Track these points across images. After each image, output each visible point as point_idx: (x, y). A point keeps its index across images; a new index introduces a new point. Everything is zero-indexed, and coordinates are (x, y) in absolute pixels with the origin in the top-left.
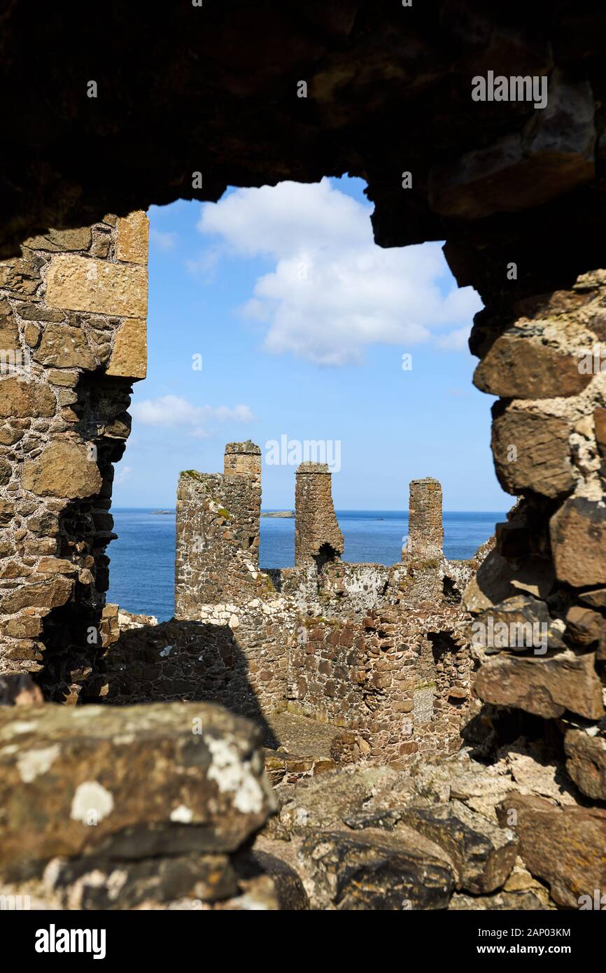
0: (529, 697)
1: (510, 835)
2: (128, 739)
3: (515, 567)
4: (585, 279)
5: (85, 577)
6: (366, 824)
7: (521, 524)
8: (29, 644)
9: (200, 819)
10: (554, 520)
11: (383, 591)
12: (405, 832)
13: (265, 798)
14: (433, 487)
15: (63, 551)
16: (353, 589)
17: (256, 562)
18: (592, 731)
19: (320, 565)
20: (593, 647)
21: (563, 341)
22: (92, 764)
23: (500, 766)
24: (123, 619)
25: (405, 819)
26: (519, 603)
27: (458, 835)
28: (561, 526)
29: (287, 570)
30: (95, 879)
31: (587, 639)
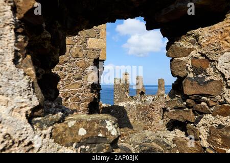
0: (179, 118)
1: (175, 145)
2: (89, 120)
3: (176, 92)
4: (189, 33)
5: (96, 96)
6: (146, 142)
7: (177, 83)
8: (86, 108)
9: (104, 136)
10: (183, 82)
11: (153, 100)
12: (154, 144)
13: (118, 132)
14: (163, 80)
15: (92, 92)
16: (147, 100)
17: (129, 95)
18: (192, 124)
19: (141, 95)
20: (192, 107)
21: (184, 45)
22: (82, 125)
23: (173, 131)
24: (104, 105)
25: (154, 141)
26: (177, 98)
27: (164, 145)
28: (185, 83)
29: (135, 96)
30: (83, 147)
31: (191, 106)
